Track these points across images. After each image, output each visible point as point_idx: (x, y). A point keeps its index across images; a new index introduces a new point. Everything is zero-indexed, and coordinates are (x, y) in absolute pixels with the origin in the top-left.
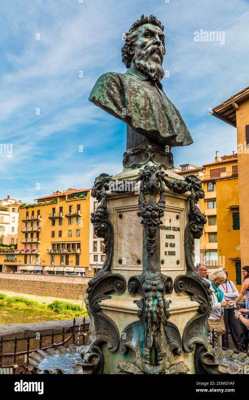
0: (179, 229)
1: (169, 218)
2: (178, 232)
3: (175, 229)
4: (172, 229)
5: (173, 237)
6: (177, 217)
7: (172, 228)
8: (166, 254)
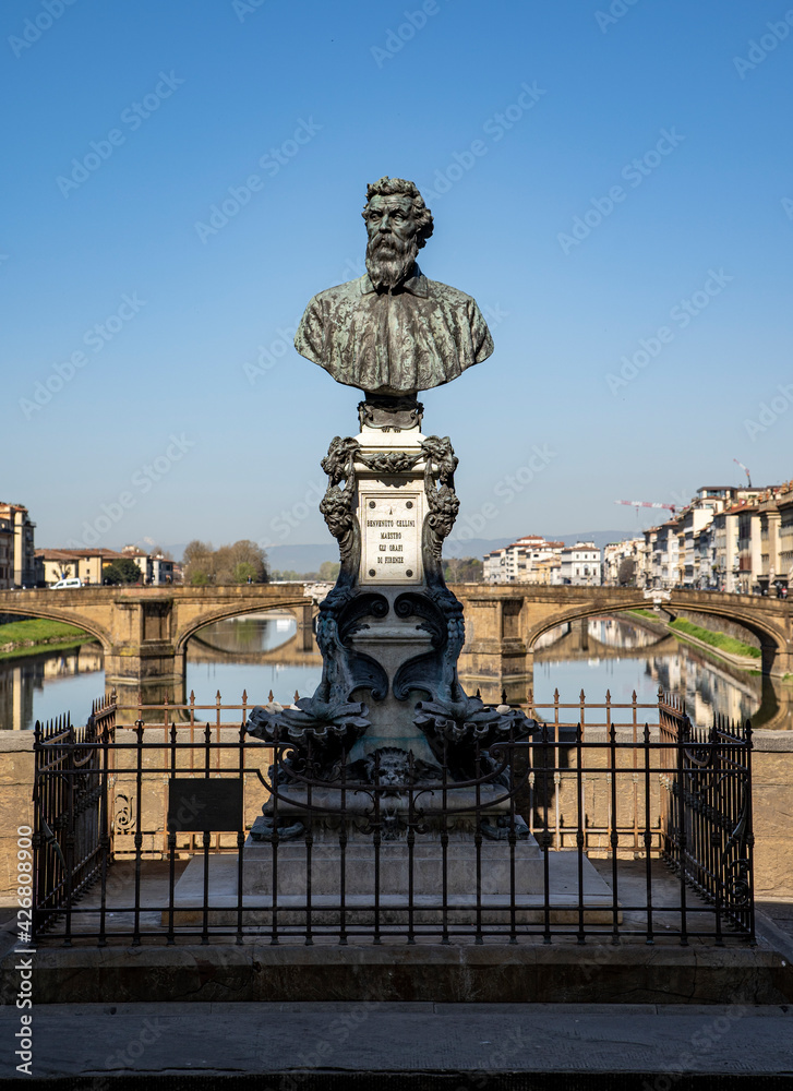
0: (411, 524)
1: (389, 508)
2: (410, 528)
3: (400, 524)
4: (395, 525)
5: (398, 536)
6: (410, 505)
7: (395, 522)
8: (380, 561)
